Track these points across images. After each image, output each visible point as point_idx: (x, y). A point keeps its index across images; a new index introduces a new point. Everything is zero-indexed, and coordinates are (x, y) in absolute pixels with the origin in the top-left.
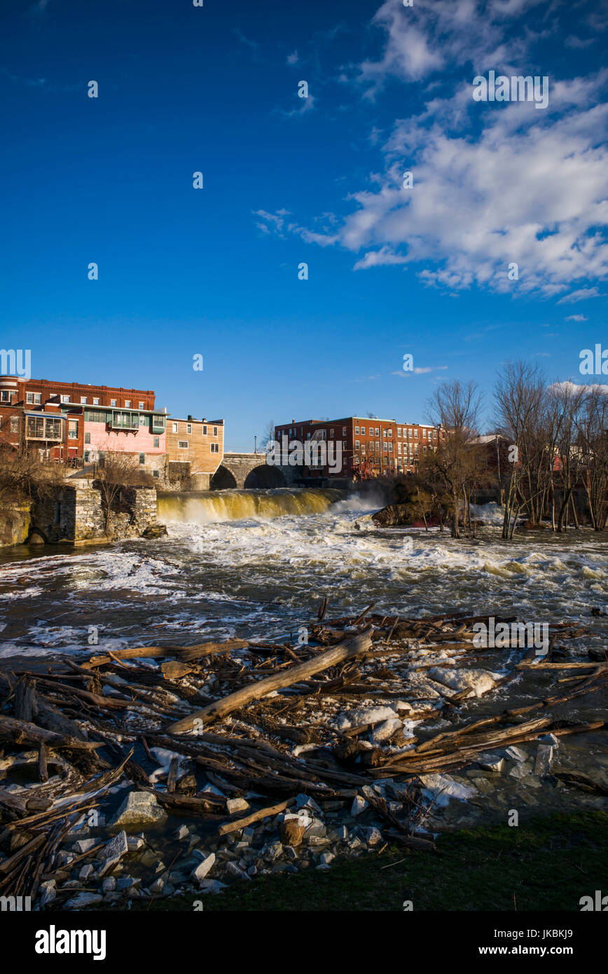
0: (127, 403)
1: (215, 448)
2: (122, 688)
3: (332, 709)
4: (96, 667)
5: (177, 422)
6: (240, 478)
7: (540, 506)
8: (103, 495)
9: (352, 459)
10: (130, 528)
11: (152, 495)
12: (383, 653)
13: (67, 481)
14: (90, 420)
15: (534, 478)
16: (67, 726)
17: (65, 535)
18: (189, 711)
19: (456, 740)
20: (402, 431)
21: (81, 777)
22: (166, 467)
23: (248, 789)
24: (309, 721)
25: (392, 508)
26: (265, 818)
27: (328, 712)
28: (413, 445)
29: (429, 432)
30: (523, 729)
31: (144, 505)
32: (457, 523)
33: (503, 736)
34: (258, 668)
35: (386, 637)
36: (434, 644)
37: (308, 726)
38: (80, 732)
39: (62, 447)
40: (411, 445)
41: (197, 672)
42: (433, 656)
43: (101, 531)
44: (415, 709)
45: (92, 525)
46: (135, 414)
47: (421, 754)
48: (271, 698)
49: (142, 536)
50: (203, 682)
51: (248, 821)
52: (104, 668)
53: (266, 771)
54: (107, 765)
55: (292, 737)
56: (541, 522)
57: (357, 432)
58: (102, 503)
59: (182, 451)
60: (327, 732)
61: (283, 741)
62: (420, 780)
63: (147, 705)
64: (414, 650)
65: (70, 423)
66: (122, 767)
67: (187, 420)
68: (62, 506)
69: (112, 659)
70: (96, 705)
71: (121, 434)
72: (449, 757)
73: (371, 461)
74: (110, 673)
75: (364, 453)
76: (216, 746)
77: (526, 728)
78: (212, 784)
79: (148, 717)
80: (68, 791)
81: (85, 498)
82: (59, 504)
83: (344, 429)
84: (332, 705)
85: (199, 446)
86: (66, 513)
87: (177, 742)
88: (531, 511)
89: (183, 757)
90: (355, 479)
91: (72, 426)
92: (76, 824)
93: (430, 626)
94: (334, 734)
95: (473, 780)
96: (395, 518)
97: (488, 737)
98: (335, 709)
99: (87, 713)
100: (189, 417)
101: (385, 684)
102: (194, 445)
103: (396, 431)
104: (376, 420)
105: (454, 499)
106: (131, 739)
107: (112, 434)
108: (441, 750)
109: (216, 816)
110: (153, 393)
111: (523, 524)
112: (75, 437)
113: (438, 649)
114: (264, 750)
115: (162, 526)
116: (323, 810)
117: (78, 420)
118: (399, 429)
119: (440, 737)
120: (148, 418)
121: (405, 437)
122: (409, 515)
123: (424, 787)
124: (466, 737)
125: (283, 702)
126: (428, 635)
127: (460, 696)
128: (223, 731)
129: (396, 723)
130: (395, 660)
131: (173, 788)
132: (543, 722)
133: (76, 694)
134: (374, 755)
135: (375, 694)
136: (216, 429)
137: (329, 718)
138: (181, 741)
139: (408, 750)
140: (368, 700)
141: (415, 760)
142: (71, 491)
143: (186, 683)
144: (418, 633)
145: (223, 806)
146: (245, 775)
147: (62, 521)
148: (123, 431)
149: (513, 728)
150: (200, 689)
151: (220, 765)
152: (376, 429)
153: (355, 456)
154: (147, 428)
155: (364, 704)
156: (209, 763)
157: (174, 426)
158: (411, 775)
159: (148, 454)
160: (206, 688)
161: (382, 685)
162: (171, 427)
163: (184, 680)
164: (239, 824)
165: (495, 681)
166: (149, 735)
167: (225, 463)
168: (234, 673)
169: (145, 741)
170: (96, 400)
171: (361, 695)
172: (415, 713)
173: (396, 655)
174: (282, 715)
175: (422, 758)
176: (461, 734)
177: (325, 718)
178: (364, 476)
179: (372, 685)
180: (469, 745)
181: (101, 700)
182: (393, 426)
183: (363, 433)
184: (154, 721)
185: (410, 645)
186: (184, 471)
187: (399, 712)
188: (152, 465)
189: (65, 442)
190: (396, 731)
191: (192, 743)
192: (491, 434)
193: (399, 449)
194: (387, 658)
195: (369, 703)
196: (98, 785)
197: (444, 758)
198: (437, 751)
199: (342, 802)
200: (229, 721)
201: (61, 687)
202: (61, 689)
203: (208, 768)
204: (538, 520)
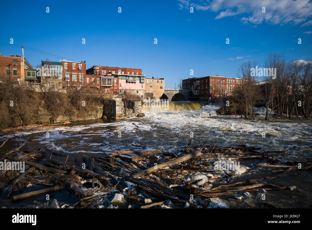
0: (133, 73)
1: (161, 88)
2: (120, 163)
3: (185, 174)
4: (114, 156)
5: (149, 79)
6: (170, 98)
7: (282, 108)
8: (124, 103)
9: (209, 91)
10: (133, 114)
11: (140, 103)
12: (207, 158)
13: (113, 99)
14: (121, 79)
15: (280, 97)
16: (102, 173)
17: (113, 116)
18: (139, 171)
19: (226, 188)
20: (228, 80)
21: (104, 187)
22: (145, 94)
23: (153, 196)
24: (177, 177)
25: (223, 108)
26: (156, 206)
27: (184, 175)
28: (233, 86)
29: (239, 81)
30: (253, 186)
31: (137, 106)
32: (247, 114)
33: (245, 188)
34: (164, 160)
35: (210, 152)
36: (227, 156)
37: (176, 179)
38: (106, 175)
39: (112, 88)
40: (232, 86)
41: (144, 160)
42: (226, 160)
43: (124, 115)
44: (214, 176)
45: (121, 113)
46: (135, 77)
47: (213, 191)
48: (166, 169)
49: (137, 117)
50: (145, 163)
51: (150, 206)
52: (117, 156)
53: (159, 191)
54: (112, 185)
55: (170, 182)
56: (282, 114)
57: (211, 81)
58: (124, 106)
59: (150, 89)
60: (182, 181)
61: (167, 183)
62: (210, 200)
63: (127, 168)
64: (219, 157)
65: (115, 80)
66: (116, 186)
67: (152, 78)
68: (112, 107)
69: (119, 154)
70: (112, 167)
71: (131, 83)
72: (222, 193)
73: (216, 92)
74: (118, 158)
75: (214, 89)
76: (146, 182)
77: (254, 186)
78: (142, 193)
79: (127, 172)
80: (99, 191)
81: (118, 104)
82: (111, 106)
83: (207, 80)
84: (186, 173)
85: (156, 87)
86: (113, 109)
87: (134, 180)
88: (278, 110)
89: (135, 185)
90: (210, 98)
91: (115, 81)
92: (100, 201)
93: (227, 149)
94: (184, 182)
95: (230, 202)
96: (225, 112)
97: (239, 188)
98: (186, 174)
99: (109, 169)
100: (153, 77)
101: (206, 168)
102: (154, 87)
103: (226, 80)
104: (219, 77)
105: (246, 105)
106: (120, 178)
107: (128, 83)
108: (220, 191)
109: (141, 203)
110: (141, 70)
111: (275, 115)
112: (116, 85)
113: (228, 157)
114: (160, 185)
115: (143, 114)
116: (175, 205)
117: (117, 79)
118: (227, 80)
119: (221, 186)
120: (139, 78)
121: (230, 83)
122: (230, 111)
123: (211, 202)
124: (230, 187)
125: (169, 171)
126: (225, 152)
127: (232, 173)
128: (149, 178)
129: (206, 180)
130: (212, 160)
131: (129, 194)
132: (261, 185)
133: (107, 164)
134: (196, 190)
135: (201, 171)
136: (161, 81)
137: (183, 177)
138: (135, 180)
139: (208, 190)
140: (199, 172)
141: (210, 193)
142: (114, 102)
143: (140, 163)
144: (222, 152)
145: (143, 201)
146: (152, 192)
147: (112, 112)
148: (131, 82)
149: (249, 186)
150: (144, 165)
151: (145, 188)
152: (218, 80)
153: (210, 90)
154: (139, 81)
155: (197, 173)
156: (142, 187)
157: (148, 80)
158: (207, 198)
159: (139, 90)
160: (146, 165)
161: (205, 168)
162: (147, 81)
163: (140, 162)
164: (147, 207)
165: (247, 170)
166: (126, 178)
167: (165, 93)
168: (155, 161)
169: (124, 179)
170: (123, 73)
171: (196, 171)
172: (214, 178)
173: (212, 158)
174: (168, 175)
175: (213, 193)
176: (229, 186)
177: (182, 177)
178: (214, 97)
179: (201, 168)
180: (231, 190)
181: (114, 166)
182: (225, 79)
183: (214, 81)
184: (128, 173)
185: (218, 156)
186: (151, 96)
187: (208, 177)
188: (141, 94)
189: (113, 86)
190: (205, 183)
191: (138, 181)
192: (263, 81)
193: (227, 87)
194: (209, 159)
195: (199, 173)
196: (108, 190)
197: (221, 193)
198: (219, 191)
199: (182, 204)
200: (151, 175)
201: (103, 161)
202: (103, 162)
203: (141, 189)
204: (281, 113)
